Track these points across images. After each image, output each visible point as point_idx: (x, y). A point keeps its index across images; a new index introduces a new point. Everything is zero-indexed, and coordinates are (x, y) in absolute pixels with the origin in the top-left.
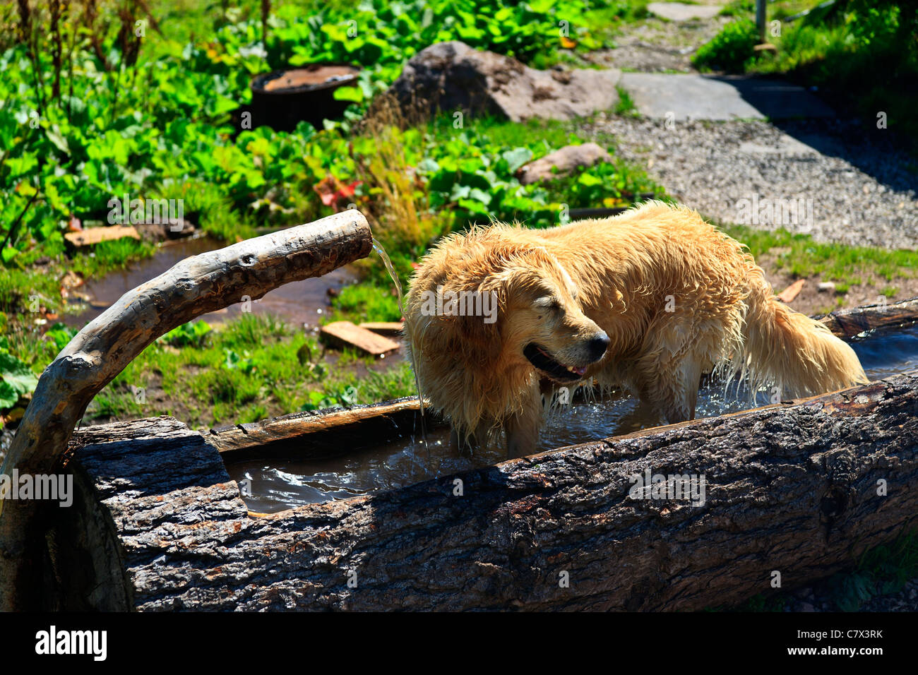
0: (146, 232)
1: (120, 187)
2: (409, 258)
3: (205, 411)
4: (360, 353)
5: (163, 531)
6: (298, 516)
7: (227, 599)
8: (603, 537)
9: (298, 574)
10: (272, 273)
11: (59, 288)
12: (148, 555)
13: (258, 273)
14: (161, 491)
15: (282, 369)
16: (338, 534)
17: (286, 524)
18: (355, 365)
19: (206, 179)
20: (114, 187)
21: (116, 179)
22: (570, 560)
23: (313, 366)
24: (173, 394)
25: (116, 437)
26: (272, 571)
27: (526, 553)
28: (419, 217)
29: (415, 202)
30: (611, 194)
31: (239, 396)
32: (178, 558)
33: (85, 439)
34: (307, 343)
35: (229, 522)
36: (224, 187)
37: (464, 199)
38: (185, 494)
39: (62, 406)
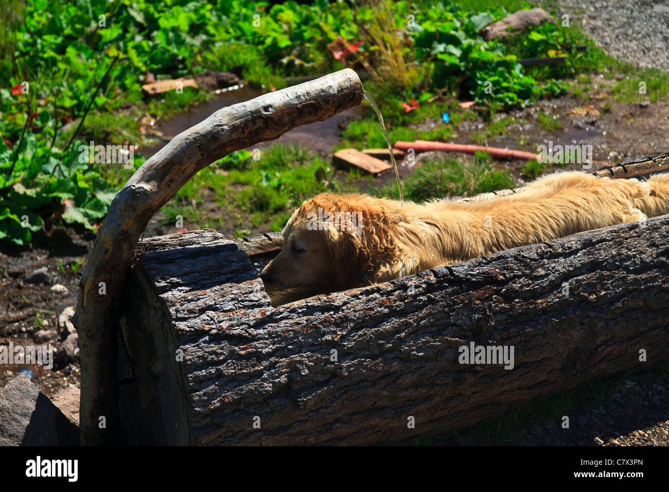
0: (203, 82)
1: (183, 49)
2: (400, 99)
3: (247, 218)
4: (363, 173)
5: (207, 318)
6: (309, 304)
7: (256, 368)
8: (544, 317)
9: (310, 349)
10: (286, 119)
11: (139, 125)
12: (196, 335)
13: (276, 119)
14: (204, 287)
15: (304, 186)
16: (340, 318)
17: (300, 311)
18: (358, 182)
19: (247, 42)
20: (179, 49)
21: (180, 43)
22: (518, 335)
23: (327, 183)
24: (223, 205)
25: (171, 245)
26: (290, 347)
27: (484, 330)
28: (407, 68)
29: (403, 56)
30: (554, 47)
31: (272, 206)
32: (219, 337)
33: (147, 248)
34: (322, 166)
35: (257, 310)
36: (260, 47)
37: (441, 53)
38: (222, 289)
39: (129, 224)
